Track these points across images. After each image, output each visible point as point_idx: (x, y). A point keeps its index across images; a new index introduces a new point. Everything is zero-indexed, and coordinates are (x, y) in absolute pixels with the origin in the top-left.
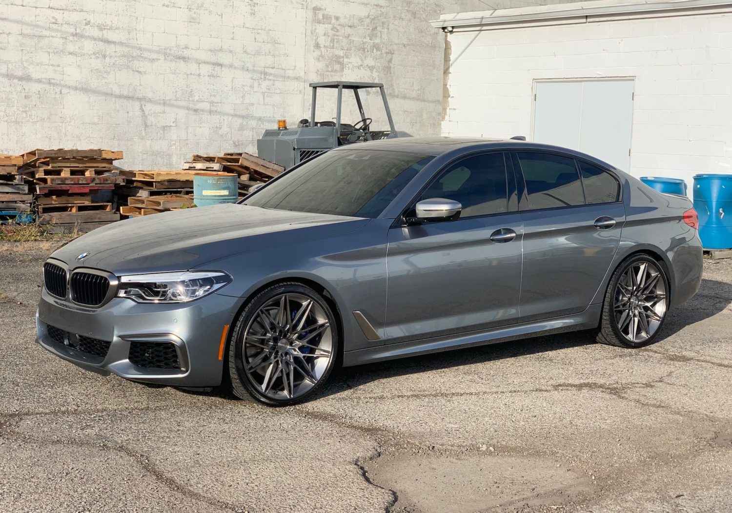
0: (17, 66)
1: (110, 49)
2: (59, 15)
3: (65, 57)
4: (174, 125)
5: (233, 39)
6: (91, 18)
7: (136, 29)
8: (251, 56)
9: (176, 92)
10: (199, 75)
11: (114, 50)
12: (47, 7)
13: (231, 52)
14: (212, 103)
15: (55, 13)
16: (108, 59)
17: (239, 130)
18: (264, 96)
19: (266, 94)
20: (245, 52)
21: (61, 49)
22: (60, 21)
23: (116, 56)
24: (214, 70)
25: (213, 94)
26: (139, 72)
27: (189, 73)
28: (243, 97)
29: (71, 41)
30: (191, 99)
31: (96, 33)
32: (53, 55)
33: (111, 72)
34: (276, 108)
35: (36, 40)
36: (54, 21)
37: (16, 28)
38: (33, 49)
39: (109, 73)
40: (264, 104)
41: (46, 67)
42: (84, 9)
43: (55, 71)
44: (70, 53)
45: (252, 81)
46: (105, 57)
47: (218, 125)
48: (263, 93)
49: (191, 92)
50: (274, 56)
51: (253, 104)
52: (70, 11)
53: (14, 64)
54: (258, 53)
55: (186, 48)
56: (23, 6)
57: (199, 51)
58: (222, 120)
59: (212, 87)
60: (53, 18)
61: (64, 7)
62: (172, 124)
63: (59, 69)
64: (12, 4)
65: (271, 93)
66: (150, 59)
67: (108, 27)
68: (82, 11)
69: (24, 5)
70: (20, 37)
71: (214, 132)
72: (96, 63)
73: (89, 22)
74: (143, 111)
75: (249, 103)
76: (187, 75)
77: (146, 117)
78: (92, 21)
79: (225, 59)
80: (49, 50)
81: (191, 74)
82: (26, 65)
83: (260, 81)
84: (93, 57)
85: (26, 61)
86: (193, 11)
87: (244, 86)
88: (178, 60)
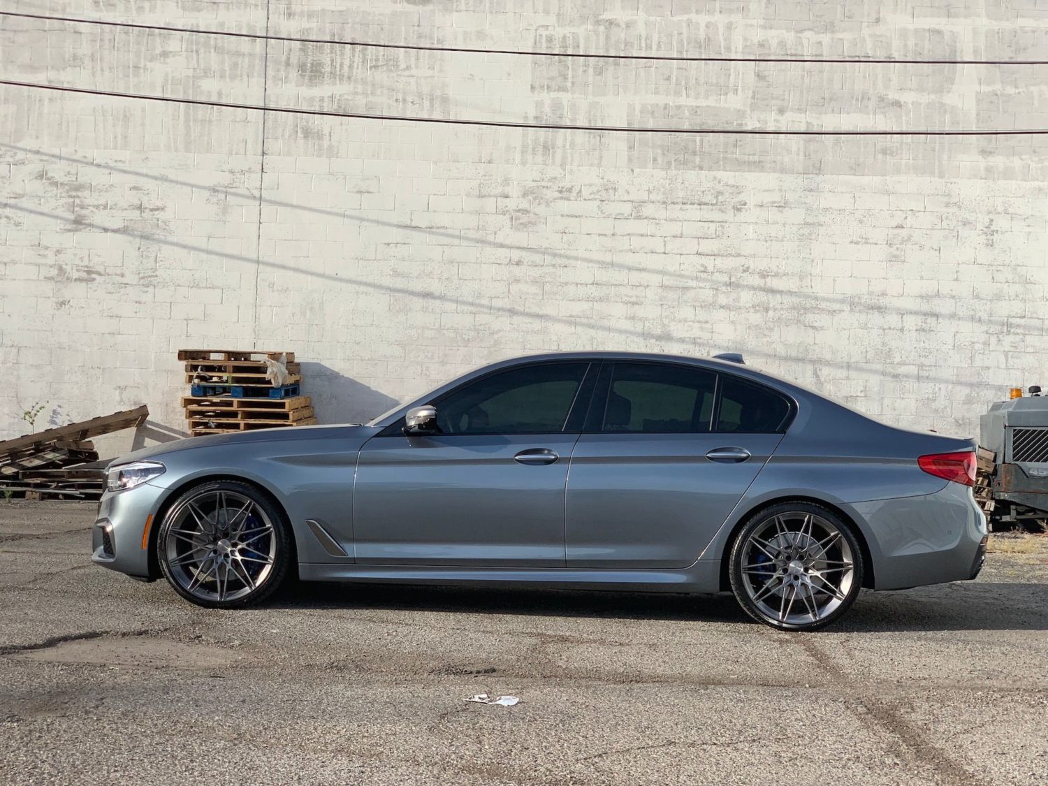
0: (655, 323)
1: (774, 301)
2: (709, 263)
3: (715, 311)
4: (863, 394)
5: (956, 280)
6: (751, 263)
7: (811, 274)
8: (985, 301)
9: (867, 352)
10: (902, 330)
11: (780, 301)
12: (696, 252)
13: (953, 297)
14: (921, 366)
15: (704, 260)
16: (771, 313)
17: (964, 404)
18: (1006, 357)
19: (1010, 354)
20: (977, 297)
21: (711, 302)
22: (710, 269)
23: (782, 309)
24: (925, 323)
25: (923, 354)
26: (813, 328)
27: (885, 327)
28: (972, 358)
29: (724, 292)
30: (888, 361)
31: (756, 281)
32: (700, 309)
33: (776, 328)
34: (1026, 374)
35: (679, 292)
36: (702, 269)
37: (655, 280)
38: (675, 303)
39: (772, 329)
40: (1007, 368)
41: (691, 324)
42: (743, 253)
43: (702, 329)
44: (722, 307)
45: (987, 336)
46: (767, 310)
47: (931, 397)
48: (1006, 353)
49: (889, 352)
50: (1024, 300)
51: (988, 368)
52: (723, 256)
53: (651, 322)
54: (998, 297)
55: (884, 294)
56: (665, 253)
57: (902, 298)
58: (937, 389)
59: (922, 344)
60: (702, 265)
61: (716, 252)
62: (859, 394)
63: (708, 326)
64: (652, 252)
65: (1019, 352)
66: (829, 311)
67: (774, 274)
68: (739, 255)
69: (667, 252)
70: (660, 290)
71: (923, 405)
72: (756, 318)
73: (748, 268)
74: (817, 376)
75: (982, 367)
76: (884, 330)
77: (822, 384)
78: (752, 267)
79: (944, 307)
80: (695, 304)
81: (890, 328)
82: (666, 321)
83: (1001, 336)
84: (752, 310)
85: (667, 317)
86: (895, 247)
87: (973, 343)
88: (871, 311)
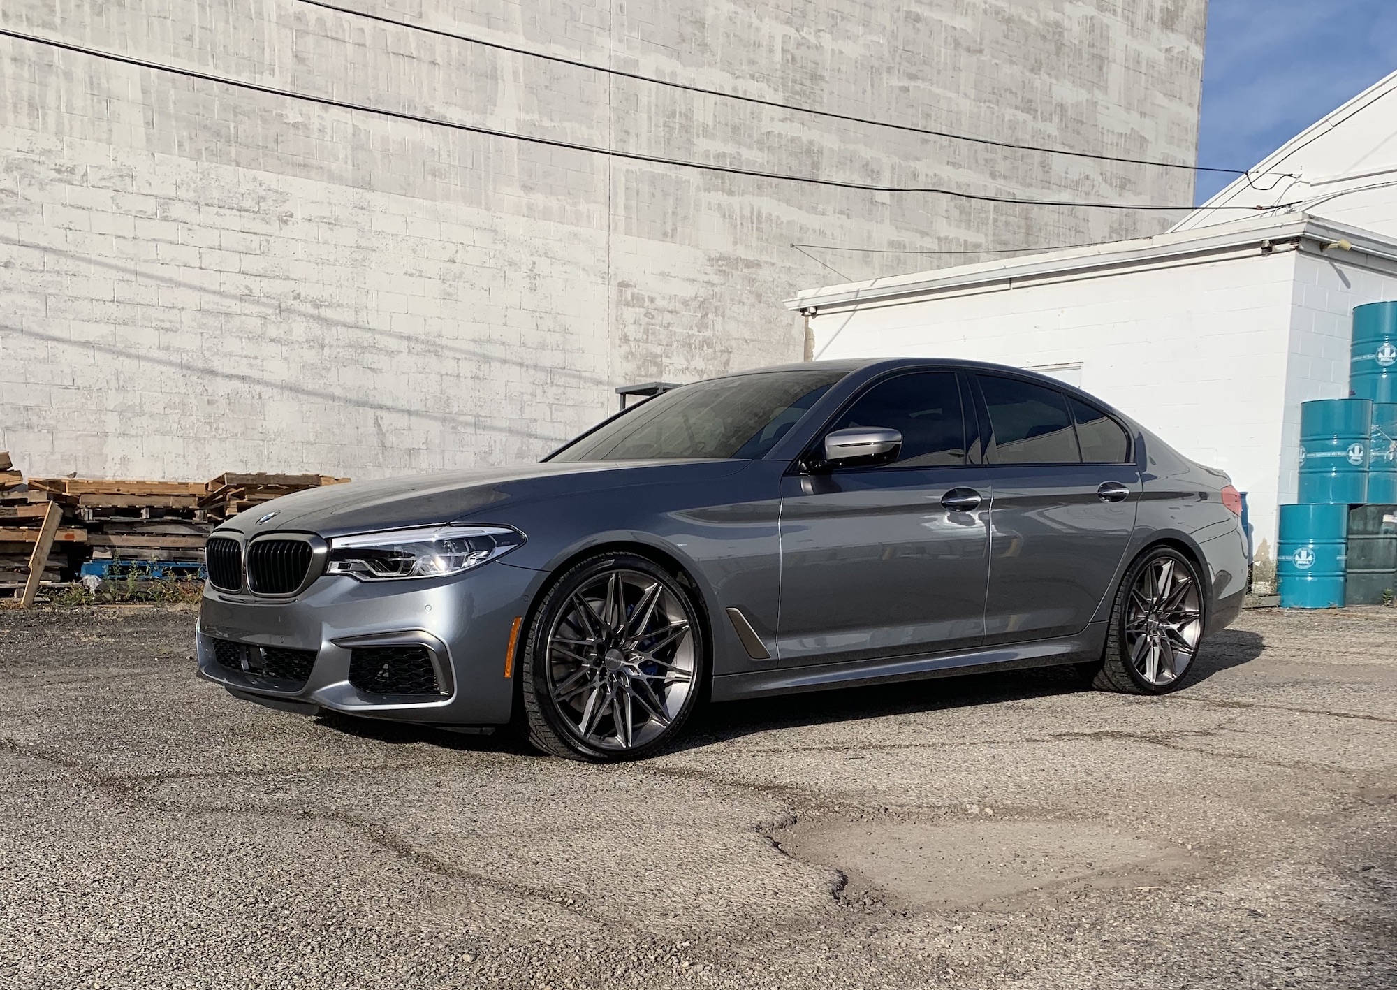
0: (195, 357)
1: (330, 335)
2: (254, 284)
3: (264, 345)
4: (424, 447)
5: (505, 325)
6: (301, 288)
7: (367, 307)
8: (531, 350)
9: (426, 399)
10: (458, 376)
11: (335, 337)
12: (238, 271)
13: (503, 343)
14: (478, 416)
15: (249, 281)
16: (326, 350)
17: (517, 457)
18: (551, 408)
19: (554, 406)
20: (523, 344)
21: (259, 333)
22: (256, 293)
23: (339, 346)
24: (479, 370)
25: (479, 403)
26: (372, 370)
27: (444, 373)
28: (522, 409)
29: (274, 322)
30: (447, 410)
31: (310, 309)
32: (247, 340)
33: (333, 369)
34: (568, 427)
35: (222, 319)
36: (247, 292)
37: (191, 299)
38: (218, 332)
39: (329, 370)
40: (552, 422)
41: (237, 358)
42: (291, 276)
43: (251, 365)
44: (272, 340)
45: (534, 387)
46: (322, 346)
47: (487, 450)
48: (550, 405)
49: (447, 400)
50: (564, 351)
51: (536, 421)
52: (269, 277)
53: (190, 354)
54: (542, 346)
55: (440, 336)
56: (201, 268)
57: (458, 341)
58: (492, 441)
59: (477, 394)
60: (247, 287)
61: (262, 272)
62: (421, 446)
63: (258, 362)
64: (185, 266)
65: (561, 405)
66: (387, 351)
67: (327, 303)
68: (288, 278)
69: (203, 267)
70: (199, 315)
71: (481, 458)
72: (310, 356)
73: (299, 294)
74: (379, 426)
75: (530, 419)
76: (442, 375)
77: (384, 434)
78: (303, 294)
79: (496, 351)
80: (241, 335)
81: (447, 374)
82: (208, 354)
83: (545, 387)
84: (306, 346)
85: (209, 349)
86: (448, 283)
87: (522, 393)
88: (427, 354)
